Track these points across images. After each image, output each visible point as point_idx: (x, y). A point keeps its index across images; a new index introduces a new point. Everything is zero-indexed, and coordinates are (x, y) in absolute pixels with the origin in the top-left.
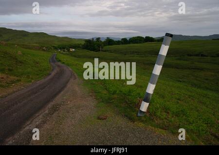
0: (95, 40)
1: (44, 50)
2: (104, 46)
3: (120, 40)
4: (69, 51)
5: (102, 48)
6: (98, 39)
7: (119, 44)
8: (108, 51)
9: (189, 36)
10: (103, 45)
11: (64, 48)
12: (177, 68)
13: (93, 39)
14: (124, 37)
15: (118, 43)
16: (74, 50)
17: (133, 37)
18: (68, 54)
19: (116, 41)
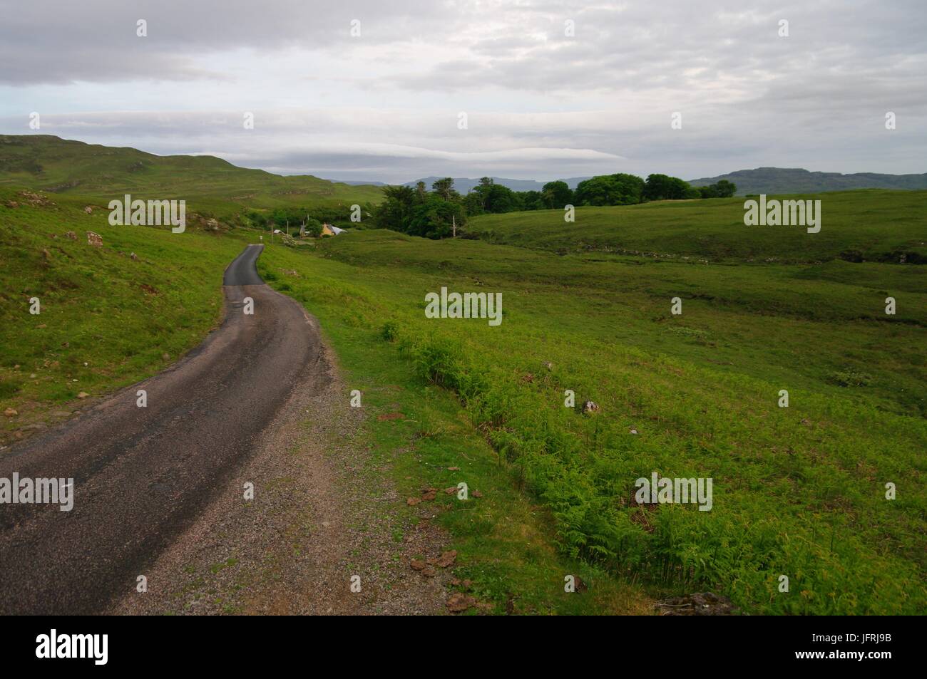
0: (429, 189)
1: (210, 230)
2: (469, 214)
3: (539, 190)
4: (316, 234)
5: (460, 224)
6: (443, 185)
7: (533, 208)
8: (486, 235)
9: (839, 175)
10: (462, 209)
11: (296, 223)
12: (811, 316)
13: (421, 184)
14: (553, 179)
15: (530, 201)
16: (338, 230)
17: (596, 178)
18: (312, 249)
19: (521, 195)
